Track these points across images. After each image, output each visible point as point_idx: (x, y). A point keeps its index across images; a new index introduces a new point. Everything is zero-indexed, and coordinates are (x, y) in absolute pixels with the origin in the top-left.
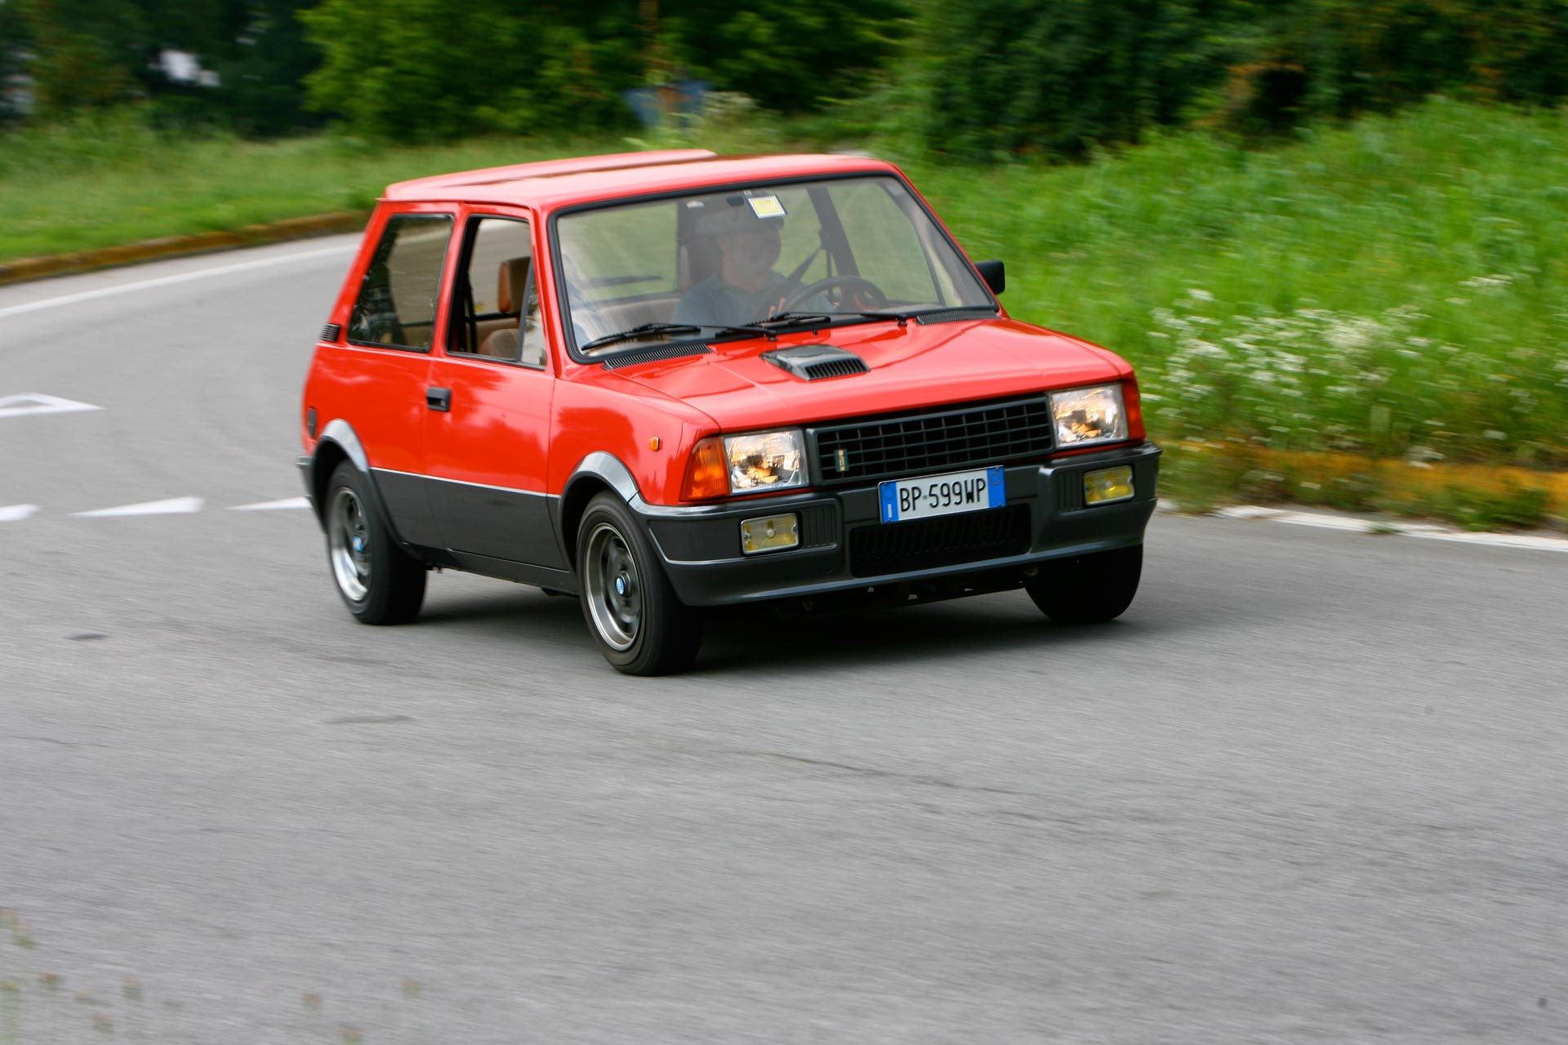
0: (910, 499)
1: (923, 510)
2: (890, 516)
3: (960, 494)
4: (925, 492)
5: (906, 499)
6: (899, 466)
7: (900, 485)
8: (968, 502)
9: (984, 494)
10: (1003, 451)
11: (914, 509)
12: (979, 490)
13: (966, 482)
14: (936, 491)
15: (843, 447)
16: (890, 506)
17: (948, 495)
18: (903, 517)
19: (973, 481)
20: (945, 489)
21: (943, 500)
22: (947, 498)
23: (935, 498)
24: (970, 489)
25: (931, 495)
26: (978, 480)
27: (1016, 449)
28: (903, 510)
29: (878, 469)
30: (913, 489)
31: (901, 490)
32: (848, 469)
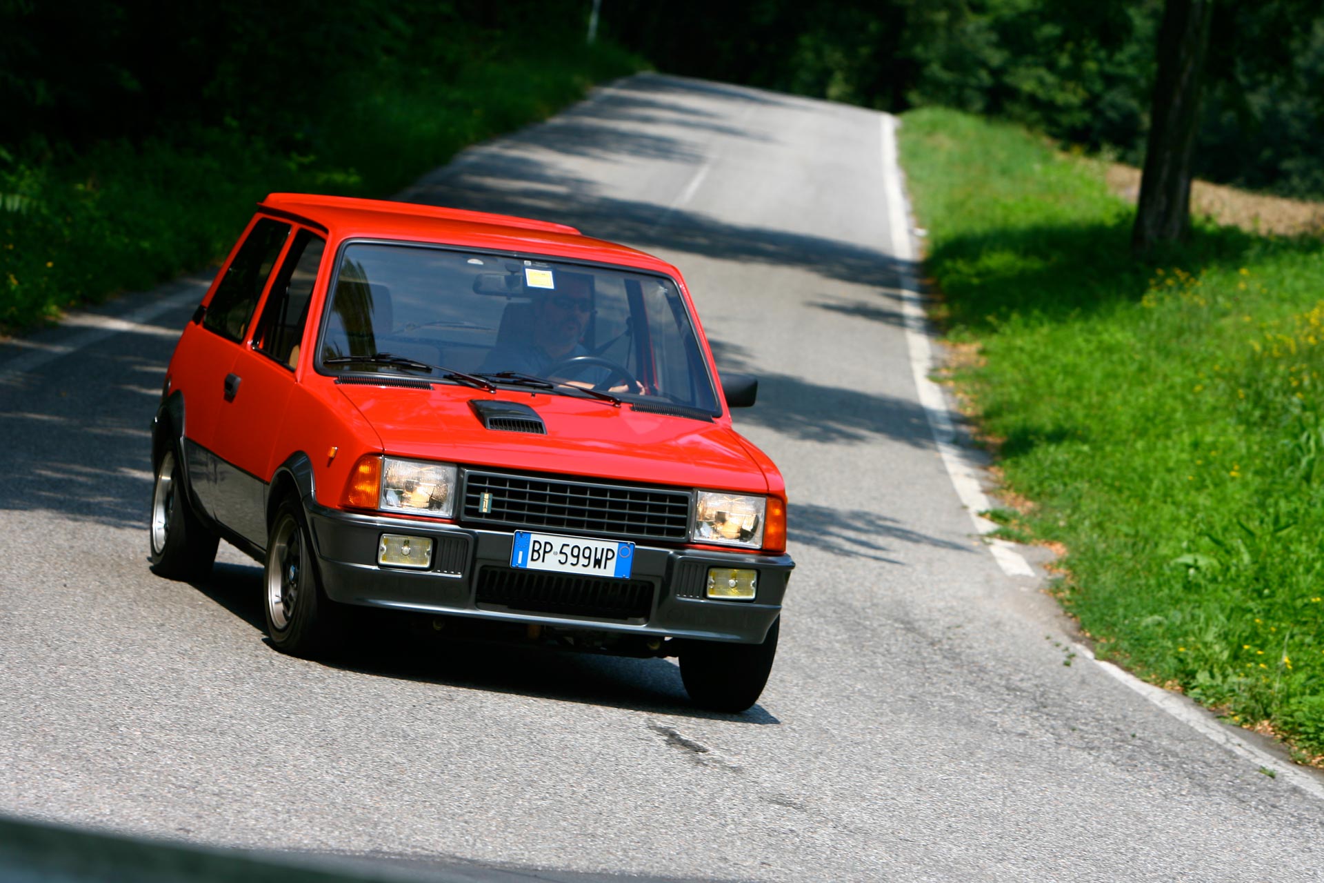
0: (541, 552)
1: (551, 564)
2: (520, 562)
3: (589, 558)
4: (557, 548)
5: (538, 551)
6: (539, 520)
7: (534, 537)
8: (595, 567)
9: (612, 565)
10: (640, 530)
11: (543, 561)
12: (607, 559)
13: (596, 549)
14: (567, 550)
15: (490, 491)
16: (521, 553)
17: (578, 557)
18: (531, 565)
19: (603, 549)
20: (576, 551)
21: (572, 560)
22: (576, 559)
23: (565, 556)
24: (599, 556)
25: (561, 552)
26: (608, 550)
27: (651, 530)
28: (532, 560)
29: (519, 518)
30: (546, 543)
31: (535, 542)
32: (489, 512)
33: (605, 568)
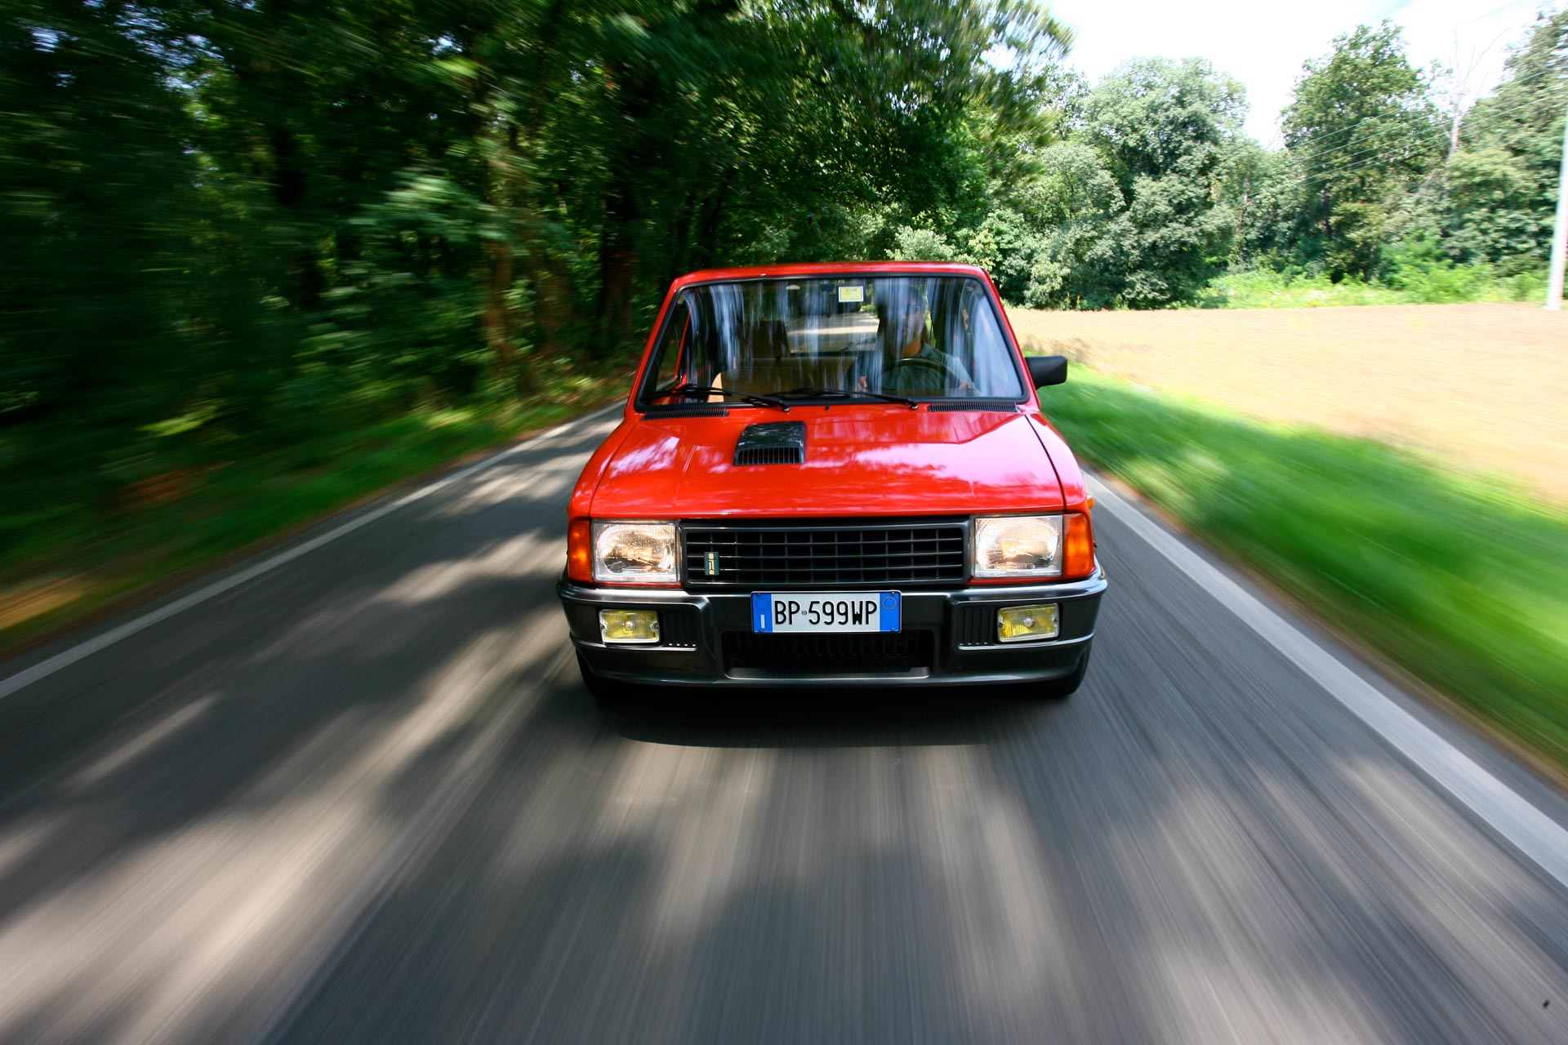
0: (787, 613)
1: (801, 624)
2: (763, 626)
3: (846, 614)
4: (805, 607)
5: (782, 613)
6: (780, 577)
7: (775, 597)
8: (854, 623)
9: (875, 618)
10: (906, 574)
11: (791, 623)
12: (868, 613)
13: (853, 603)
14: (818, 608)
15: (715, 549)
16: (763, 617)
17: (832, 614)
18: (777, 629)
19: (861, 603)
21: (825, 618)
22: (830, 617)
23: (816, 615)
24: (857, 610)
25: (811, 611)
26: (868, 603)
27: (919, 574)
28: (777, 622)
29: (755, 577)
30: (790, 603)
31: (777, 602)
32: (718, 574)
33: (867, 623)
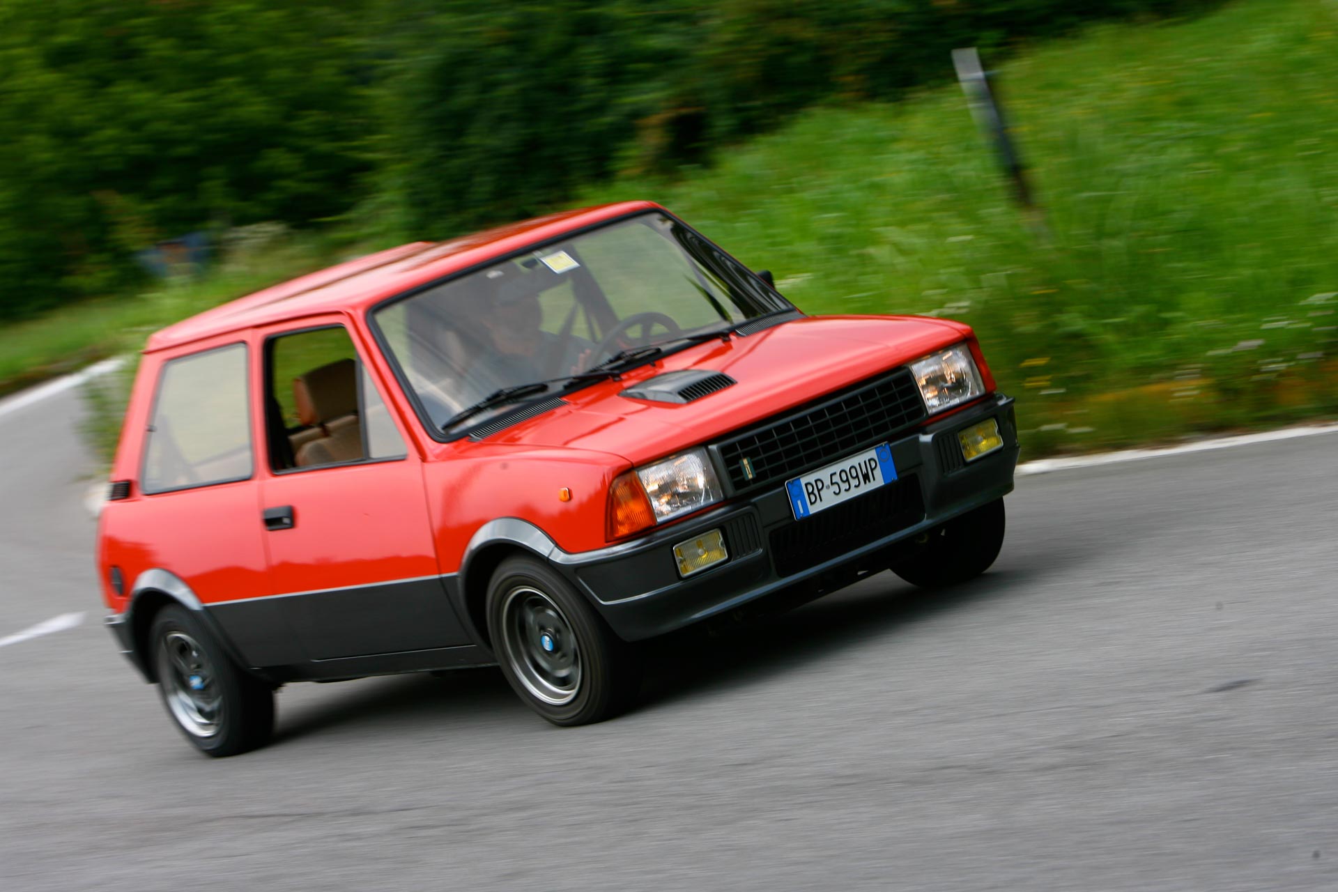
0: (816, 491)
1: (829, 500)
2: (802, 511)
3: (857, 476)
4: (827, 482)
5: (813, 493)
6: (799, 462)
7: (804, 480)
8: (865, 483)
9: (878, 472)
10: (884, 428)
11: (821, 500)
12: (872, 470)
13: (859, 464)
14: (836, 479)
15: (745, 455)
16: (799, 502)
17: (847, 480)
18: (813, 510)
19: (865, 462)
20: (844, 475)
21: (844, 486)
22: (847, 483)
23: (836, 486)
24: (864, 470)
25: (832, 484)
26: (869, 461)
27: (895, 423)
28: (812, 503)
29: (781, 469)
30: (816, 481)
31: (806, 485)
32: (755, 476)
33: (874, 479)
